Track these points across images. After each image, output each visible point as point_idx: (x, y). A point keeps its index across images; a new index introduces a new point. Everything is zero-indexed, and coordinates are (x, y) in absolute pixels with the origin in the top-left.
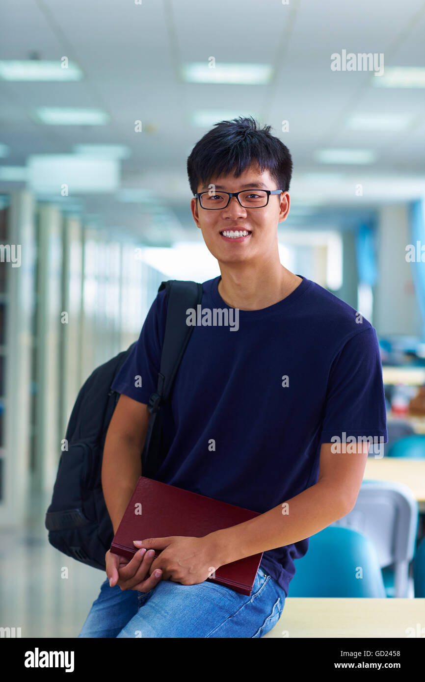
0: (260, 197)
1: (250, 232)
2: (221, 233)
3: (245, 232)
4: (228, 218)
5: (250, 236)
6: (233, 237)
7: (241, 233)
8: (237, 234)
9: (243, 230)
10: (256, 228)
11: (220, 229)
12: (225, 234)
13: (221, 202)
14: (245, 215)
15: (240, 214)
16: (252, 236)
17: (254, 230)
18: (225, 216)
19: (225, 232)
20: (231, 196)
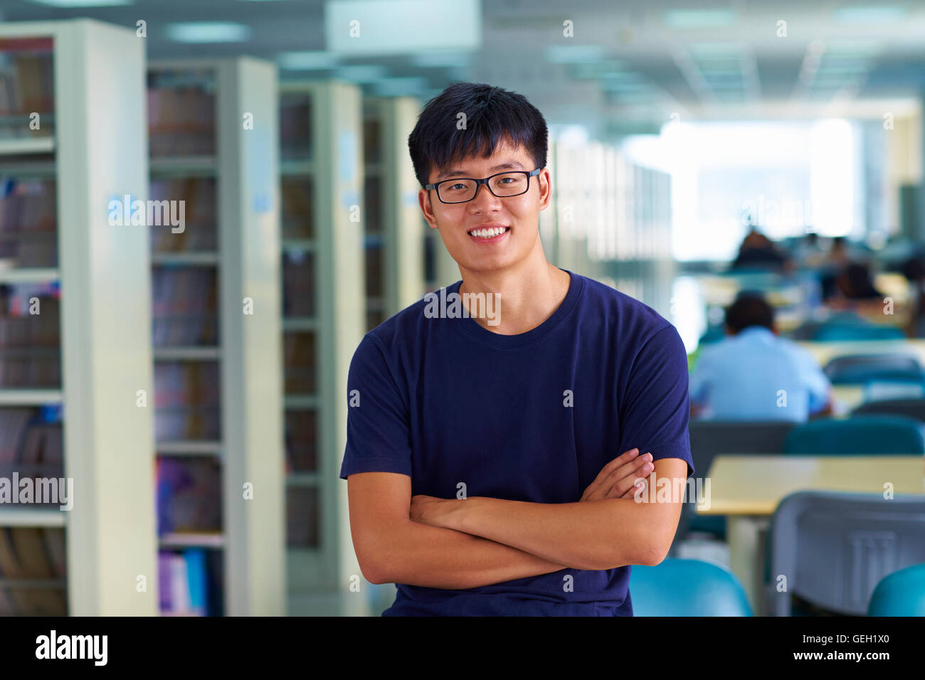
0: (515, 180)
1: (508, 229)
2: (469, 233)
3: (501, 228)
4: (478, 213)
5: (509, 233)
6: (488, 237)
7: (497, 231)
8: (491, 232)
9: (498, 227)
10: (515, 222)
11: (468, 228)
12: (475, 234)
13: (465, 192)
14: (499, 207)
15: (493, 207)
16: (512, 233)
17: (513, 224)
18: (474, 210)
19: (475, 231)
20: (479, 183)
